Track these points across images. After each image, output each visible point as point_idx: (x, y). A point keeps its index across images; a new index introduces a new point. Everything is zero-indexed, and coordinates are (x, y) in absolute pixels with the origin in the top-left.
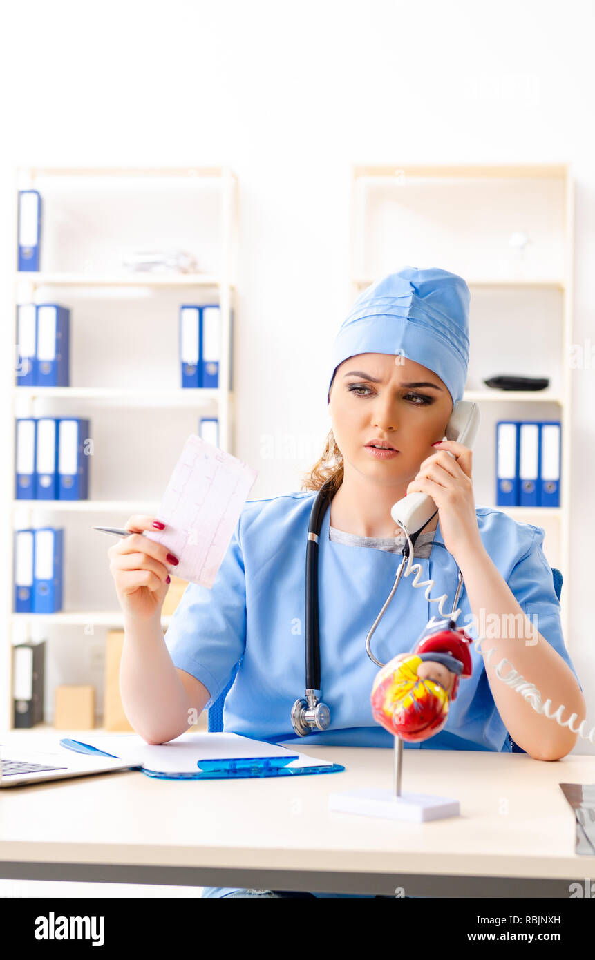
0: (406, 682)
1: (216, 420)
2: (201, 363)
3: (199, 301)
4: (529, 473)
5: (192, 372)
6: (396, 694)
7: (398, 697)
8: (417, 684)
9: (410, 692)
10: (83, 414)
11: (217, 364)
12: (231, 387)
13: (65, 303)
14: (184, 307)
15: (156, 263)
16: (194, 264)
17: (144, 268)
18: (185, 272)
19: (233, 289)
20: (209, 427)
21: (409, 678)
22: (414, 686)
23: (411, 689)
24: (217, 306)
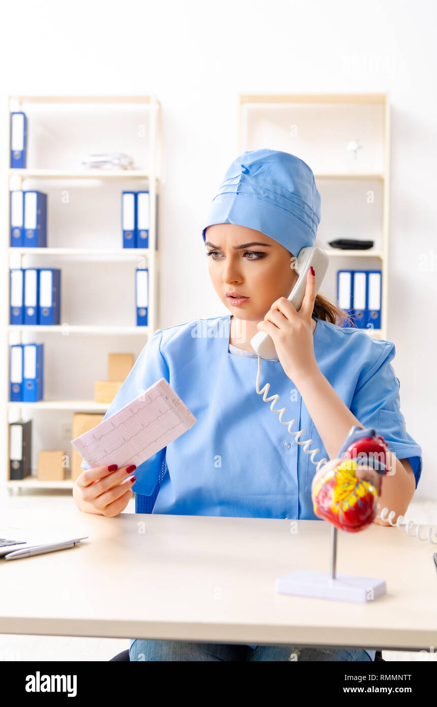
0: (348, 483)
1: (147, 270)
2: (136, 231)
3: (135, 188)
4: (359, 305)
5: (130, 237)
6: (341, 494)
7: (343, 496)
8: (357, 484)
9: (353, 492)
10: (56, 266)
11: (147, 231)
12: (157, 248)
13: (43, 190)
14: (125, 193)
15: (105, 162)
16: (131, 163)
17: (97, 165)
18: (125, 168)
19: (157, 180)
20: (142, 275)
21: (350, 480)
22: (355, 487)
23: (353, 490)
24: (147, 192)
